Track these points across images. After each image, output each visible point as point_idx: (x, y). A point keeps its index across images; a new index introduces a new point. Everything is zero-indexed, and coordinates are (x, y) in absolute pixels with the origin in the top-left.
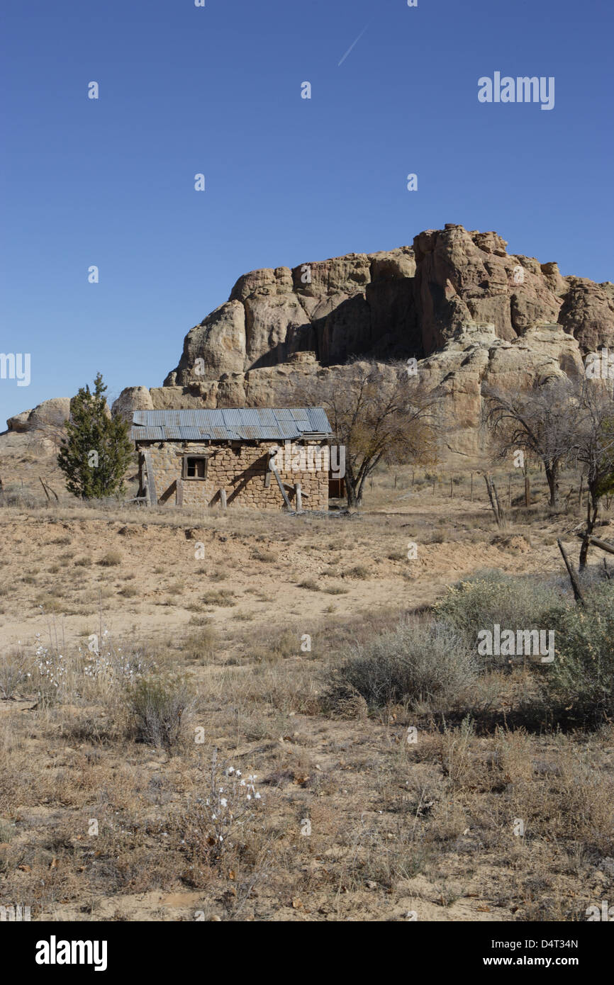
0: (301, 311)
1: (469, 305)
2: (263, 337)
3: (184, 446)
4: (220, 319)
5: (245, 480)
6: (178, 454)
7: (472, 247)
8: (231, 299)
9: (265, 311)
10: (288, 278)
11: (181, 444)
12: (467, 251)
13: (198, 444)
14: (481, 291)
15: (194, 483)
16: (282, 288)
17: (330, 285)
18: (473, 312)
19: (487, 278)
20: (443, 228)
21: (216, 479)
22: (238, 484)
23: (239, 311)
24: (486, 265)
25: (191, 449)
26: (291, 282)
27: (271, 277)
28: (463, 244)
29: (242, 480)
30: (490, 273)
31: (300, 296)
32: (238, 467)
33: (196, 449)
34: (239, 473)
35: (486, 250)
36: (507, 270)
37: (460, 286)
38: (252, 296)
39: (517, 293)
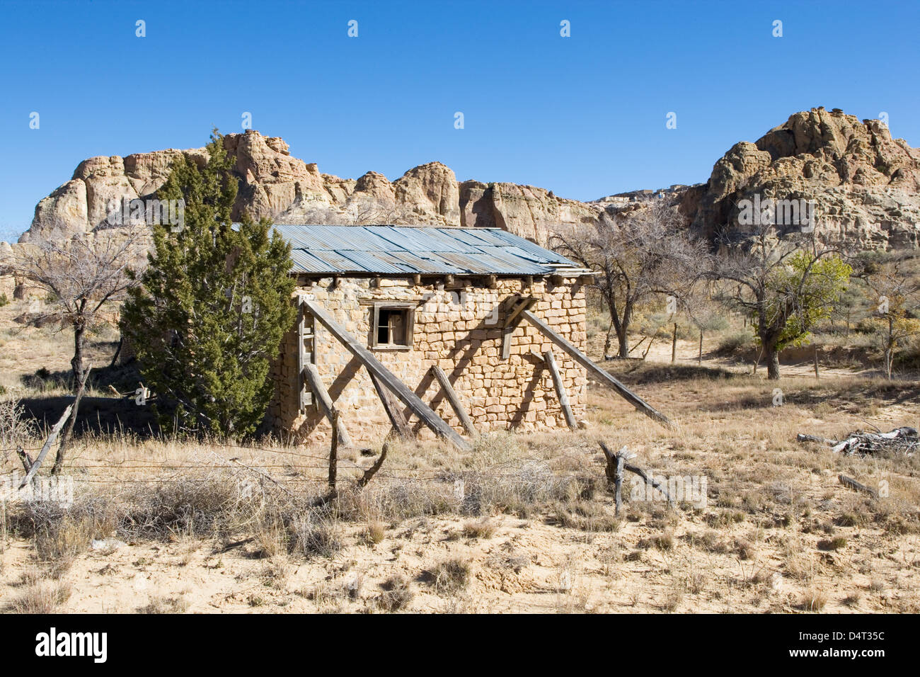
0: (131, 189)
1: (266, 188)
2: (101, 208)
3: (375, 286)
4: (66, 193)
5: (471, 348)
6: (362, 301)
7: (265, 147)
8: (74, 178)
9: (101, 187)
10: (120, 164)
11: (367, 282)
12: (262, 150)
13: (397, 282)
14: (273, 178)
15: (389, 355)
16: (116, 171)
17: (154, 171)
18: (268, 193)
19: (277, 169)
20: (244, 133)
21: (427, 347)
22: (460, 355)
23: (81, 187)
24: (276, 160)
25: (385, 291)
26: (123, 167)
27: (108, 163)
28: (259, 145)
29: (468, 347)
30: (279, 166)
31: (130, 178)
32: (461, 325)
33: (394, 293)
34: (463, 336)
35: (275, 149)
36: (291, 165)
37: (258, 174)
38: (92, 177)
39: (299, 181)
